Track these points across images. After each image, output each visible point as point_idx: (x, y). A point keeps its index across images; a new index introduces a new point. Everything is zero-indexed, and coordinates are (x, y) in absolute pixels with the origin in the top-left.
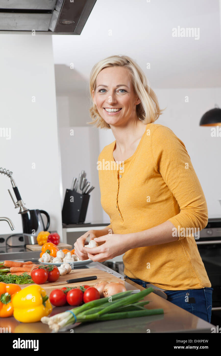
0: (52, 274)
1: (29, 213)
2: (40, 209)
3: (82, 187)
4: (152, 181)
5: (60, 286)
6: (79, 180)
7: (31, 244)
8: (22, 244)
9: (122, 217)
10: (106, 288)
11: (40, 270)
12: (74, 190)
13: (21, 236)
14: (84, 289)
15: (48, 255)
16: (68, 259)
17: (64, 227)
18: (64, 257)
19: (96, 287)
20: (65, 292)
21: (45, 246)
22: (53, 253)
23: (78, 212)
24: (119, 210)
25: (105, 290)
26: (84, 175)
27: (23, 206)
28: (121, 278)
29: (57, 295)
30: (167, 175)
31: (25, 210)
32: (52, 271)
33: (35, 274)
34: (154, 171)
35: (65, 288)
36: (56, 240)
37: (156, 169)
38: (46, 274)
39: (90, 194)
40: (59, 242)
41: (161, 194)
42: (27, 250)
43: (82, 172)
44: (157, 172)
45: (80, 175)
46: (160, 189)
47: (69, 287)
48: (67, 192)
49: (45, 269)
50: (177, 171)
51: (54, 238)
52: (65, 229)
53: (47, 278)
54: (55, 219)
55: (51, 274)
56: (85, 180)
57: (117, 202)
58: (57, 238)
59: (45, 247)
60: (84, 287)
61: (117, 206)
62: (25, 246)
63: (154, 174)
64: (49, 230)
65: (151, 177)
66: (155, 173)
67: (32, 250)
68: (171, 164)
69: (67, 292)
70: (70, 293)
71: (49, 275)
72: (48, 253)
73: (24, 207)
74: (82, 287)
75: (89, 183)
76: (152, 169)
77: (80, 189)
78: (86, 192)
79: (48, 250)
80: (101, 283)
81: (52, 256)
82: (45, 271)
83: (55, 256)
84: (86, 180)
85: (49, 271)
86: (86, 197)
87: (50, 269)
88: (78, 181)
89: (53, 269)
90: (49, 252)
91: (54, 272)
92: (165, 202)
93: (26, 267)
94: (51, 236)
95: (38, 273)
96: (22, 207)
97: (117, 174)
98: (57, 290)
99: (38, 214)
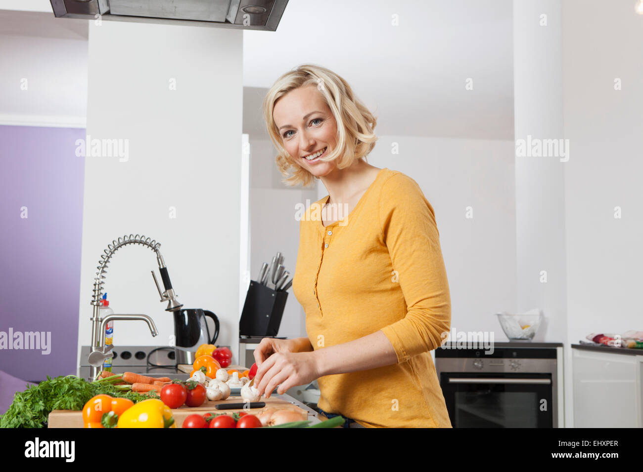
0: (194, 394)
1: (185, 313)
2: (205, 309)
3: (275, 280)
4: (373, 257)
5: (201, 412)
6: (271, 267)
7: (188, 364)
8: (173, 362)
9: (321, 310)
10: (273, 417)
11: (175, 386)
12: (262, 283)
13: (172, 350)
14: (238, 417)
15: (203, 374)
16: (233, 383)
17: (242, 341)
18: (227, 380)
19: (258, 416)
20: (208, 420)
21: (199, 360)
22: (210, 372)
23: (267, 318)
24: (317, 297)
25: (271, 421)
26: (279, 260)
27: (174, 299)
28: (314, 416)
29: (194, 423)
30: (396, 249)
31: (176, 306)
32: (195, 389)
33: (165, 392)
34: (378, 240)
35: (209, 414)
36: (225, 358)
37: (381, 239)
38: (183, 393)
39: (288, 291)
40: (230, 362)
41: (385, 279)
42: (179, 372)
43: (277, 255)
44: (382, 243)
45: (273, 258)
46: (385, 271)
47: (215, 414)
48: (252, 285)
49: (183, 386)
50: (411, 245)
51: (222, 355)
52: (243, 345)
53: (185, 399)
54: (229, 327)
55: (192, 394)
56: (280, 267)
57: (316, 285)
58: (227, 355)
59: (199, 362)
60: (239, 415)
61: (315, 290)
62: (176, 366)
63: (377, 246)
64: (217, 343)
65: (371, 251)
66: (378, 244)
67: (185, 371)
68: (404, 233)
69: (211, 420)
70: (214, 422)
71: (188, 395)
72: (203, 371)
73: (176, 301)
74: (236, 414)
75: (288, 273)
76: (375, 237)
77: (273, 282)
78: (282, 288)
79: (203, 366)
80: (268, 410)
81: (207, 377)
82: (182, 389)
83: (213, 377)
84: (282, 268)
85: (190, 389)
86: (281, 296)
87: (191, 386)
88: (269, 270)
89: (195, 386)
90: (205, 371)
91: (197, 391)
92: (390, 292)
93: (159, 384)
94: (218, 352)
95: (171, 391)
96: (171, 301)
97: (322, 242)
98: (196, 416)
99: (200, 316)
